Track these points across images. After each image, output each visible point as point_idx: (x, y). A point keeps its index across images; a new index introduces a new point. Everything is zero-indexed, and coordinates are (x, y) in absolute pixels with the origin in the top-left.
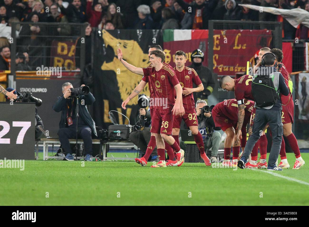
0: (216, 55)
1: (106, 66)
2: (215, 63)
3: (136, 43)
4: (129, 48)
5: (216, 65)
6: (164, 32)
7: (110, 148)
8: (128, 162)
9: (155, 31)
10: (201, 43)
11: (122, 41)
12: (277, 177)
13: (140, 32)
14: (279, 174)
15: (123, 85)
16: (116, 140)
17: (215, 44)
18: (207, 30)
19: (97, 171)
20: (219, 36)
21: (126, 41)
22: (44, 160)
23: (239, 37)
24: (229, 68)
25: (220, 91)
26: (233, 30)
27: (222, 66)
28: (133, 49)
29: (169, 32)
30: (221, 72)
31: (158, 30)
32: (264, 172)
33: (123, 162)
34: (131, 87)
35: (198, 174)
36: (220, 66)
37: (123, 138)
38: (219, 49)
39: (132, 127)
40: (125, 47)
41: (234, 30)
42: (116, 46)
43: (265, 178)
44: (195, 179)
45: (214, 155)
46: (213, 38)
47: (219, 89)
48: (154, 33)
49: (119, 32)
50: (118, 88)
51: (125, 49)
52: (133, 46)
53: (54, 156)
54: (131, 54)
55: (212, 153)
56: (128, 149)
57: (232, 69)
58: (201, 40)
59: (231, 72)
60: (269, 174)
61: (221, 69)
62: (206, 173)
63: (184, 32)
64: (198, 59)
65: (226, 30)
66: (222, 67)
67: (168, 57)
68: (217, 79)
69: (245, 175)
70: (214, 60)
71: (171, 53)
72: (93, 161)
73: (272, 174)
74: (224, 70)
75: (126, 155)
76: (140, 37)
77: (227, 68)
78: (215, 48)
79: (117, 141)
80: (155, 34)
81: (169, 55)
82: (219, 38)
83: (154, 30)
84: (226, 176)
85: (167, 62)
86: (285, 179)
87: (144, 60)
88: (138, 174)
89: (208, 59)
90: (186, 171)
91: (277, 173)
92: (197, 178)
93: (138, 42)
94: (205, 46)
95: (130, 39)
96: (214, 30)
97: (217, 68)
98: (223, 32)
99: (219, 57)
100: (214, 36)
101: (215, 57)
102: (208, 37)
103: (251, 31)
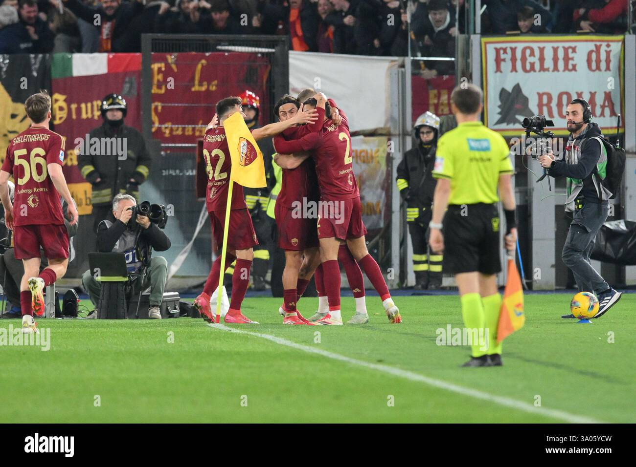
0: (156, 104)
2: (155, 118)
5: (157, 125)
6: (52, 58)
9: (35, 58)
10: (127, 79)
12: (283, 345)
13: (4, 59)
14: (286, 339)
17: (155, 81)
18: (138, 54)
20: (162, 65)
23: (203, 66)
24: (184, 129)
25: (166, 176)
26: (190, 53)
27: (169, 125)
29: (63, 58)
30: (167, 138)
31: (40, 56)
32: (256, 336)
35: (124, 343)
36: (166, 125)
38: (162, 91)
41: (194, 53)
43: (260, 349)
44: (118, 351)
45: (156, 304)
46: (152, 70)
47: (164, 171)
48: (33, 61)
55: (152, 298)
57: (189, 132)
58: (126, 73)
59: (189, 136)
60: (266, 340)
61: (167, 131)
63: (93, 58)
64: (115, 113)
65: (176, 54)
66: (170, 128)
67: (61, 109)
68: (162, 151)
69: (218, 342)
70: (153, 113)
71: (68, 101)
73: (273, 340)
74: (174, 133)
76: (5, 69)
77: (180, 129)
78: (154, 90)
80: (35, 63)
81: (64, 105)
82: (163, 69)
84: (181, 346)
85: (60, 118)
86: (299, 349)
87: (13, 116)
89: (142, 113)
91: (282, 337)
92: (123, 349)
93: (1, 79)
94: (135, 86)
96: (153, 53)
97: (159, 129)
98: (171, 58)
99: (163, 107)
100: (153, 66)
101: (156, 108)
102: (141, 68)
103: (226, 54)
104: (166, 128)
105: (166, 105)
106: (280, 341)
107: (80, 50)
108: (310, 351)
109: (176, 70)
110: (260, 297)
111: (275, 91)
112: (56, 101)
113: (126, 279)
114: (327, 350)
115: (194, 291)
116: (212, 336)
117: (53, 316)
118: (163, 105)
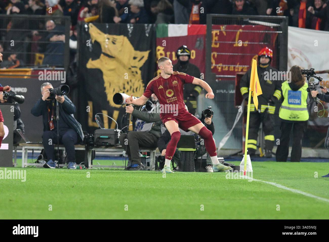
0: (214, 53)
1: (91, 64)
2: (213, 61)
3: (126, 39)
4: (118, 44)
5: (214, 65)
6: (157, 26)
7: (96, 155)
8: (116, 171)
9: (148, 26)
10: (198, 39)
11: (111, 37)
12: (280, 188)
13: (130, 26)
14: (283, 185)
15: (110, 85)
16: (102, 145)
17: (214, 41)
18: (204, 25)
19: (82, 180)
20: (218, 32)
21: (115, 37)
22: (23, 168)
23: (240, 32)
24: (229, 67)
25: (218, 93)
26: (233, 25)
27: (221, 65)
28: (122, 45)
29: (163, 27)
30: (219, 72)
31: (151, 25)
33: (110, 171)
34: (119, 87)
35: (193, 185)
36: (219, 65)
37: (110, 144)
38: (218, 46)
39: (121, 132)
40: (114, 43)
41: (235, 25)
42: (105, 42)
43: (268, 190)
44: (189, 190)
45: (210, 164)
46: (212, 34)
47: (217, 91)
48: (146, 28)
49: (107, 27)
50: (105, 89)
51: (114, 45)
52: (123, 43)
53: (33, 163)
54: (120, 51)
55: (208, 161)
56: (116, 156)
57: (232, 69)
58: (197, 36)
59: (231, 71)
60: (271, 185)
61: (220, 69)
62: (202, 183)
63: (179, 27)
64: (184, 57)
65: (226, 26)
66: (221, 67)
67: (161, 54)
68: (216, 80)
69: (245, 186)
70: (212, 58)
71: (165, 51)
72: (77, 168)
73: (275, 185)
74: (224, 69)
75: (114, 163)
76: (130, 32)
77: (227, 68)
78: (213, 45)
79: (104, 147)
80: (148, 29)
81: (163, 52)
82: (218, 34)
83: (146, 25)
84: (224, 187)
86: (290, 191)
87: (135, 58)
88: (127, 183)
89: (206, 58)
90: (180, 182)
91: (280, 184)
92: (192, 189)
93: (128, 38)
94: (203, 42)
95: (120, 34)
96: (213, 25)
97: (215, 67)
98: (223, 28)
99: (218, 55)
100: (212, 32)
101: (214, 55)
102: (206, 33)
103: (253, 26)
104: (219, 66)
105: (219, 54)
106: (279, 186)
108: (296, 192)
109: (225, 34)
110: (269, 161)
111: (279, 47)
112: (159, 50)
113: (195, 150)
114: (305, 192)
115: (232, 157)
116: (242, 182)
117: (154, 169)
118: (218, 53)
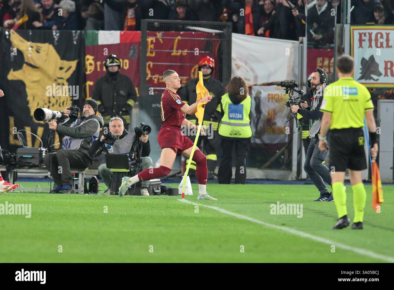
0: (149, 63)
1: (13, 75)
2: (148, 72)
3: (51, 47)
4: (43, 53)
5: (149, 76)
6: (86, 33)
7: (18, 176)
8: (40, 194)
9: (76, 33)
10: (132, 47)
11: (35, 45)
12: (224, 213)
13: (56, 33)
14: (227, 210)
15: (34, 98)
16: (25, 166)
17: (149, 49)
18: (139, 32)
20: (153, 39)
21: (39, 45)
23: (179, 40)
25: (154, 107)
26: (171, 32)
27: (157, 76)
28: (47, 54)
29: (93, 33)
30: (155, 84)
31: (79, 32)
33: (34, 194)
34: (44, 101)
35: (126, 210)
36: (155, 76)
37: (34, 164)
38: (154, 55)
39: (46, 151)
40: (38, 52)
41: (173, 32)
42: (28, 50)
43: (209, 215)
44: (122, 215)
45: (146, 186)
46: (147, 42)
47: (153, 105)
48: (74, 35)
49: (31, 34)
50: (27, 103)
51: (38, 54)
52: (48, 51)
54: (45, 61)
56: (40, 177)
58: (131, 44)
60: (214, 210)
61: (156, 80)
62: (136, 208)
63: (111, 34)
64: (114, 68)
65: (162, 32)
66: (157, 78)
67: (91, 64)
69: (184, 211)
70: (147, 69)
71: (95, 60)
73: (218, 210)
74: (160, 81)
75: (38, 185)
76: (56, 39)
78: (148, 54)
79: (27, 167)
81: (93, 62)
82: (154, 41)
84: (161, 212)
85: (90, 70)
86: (234, 216)
87: (61, 68)
88: (53, 208)
89: (140, 68)
91: (223, 208)
92: (125, 214)
93: (54, 46)
94: (137, 51)
95: (44, 42)
96: (148, 31)
97: (151, 78)
98: (159, 35)
99: (154, 65)
100: (148, 39)
101: (149, 65)
102: (140, 40)
103: (193, 33)
104: (155, 78)
105: (156, 63)
106: (222, 211)
107: (103, 29)
108: (241, 217)
109: (162, 42)
110: (210, 183)
111: (222, 56)
112: (88, 59)
113: (128, 171)
114: (251, 217)
115: (171, 178)
116: (180, 207)
117: (83, 193)
118: (154, 63)
